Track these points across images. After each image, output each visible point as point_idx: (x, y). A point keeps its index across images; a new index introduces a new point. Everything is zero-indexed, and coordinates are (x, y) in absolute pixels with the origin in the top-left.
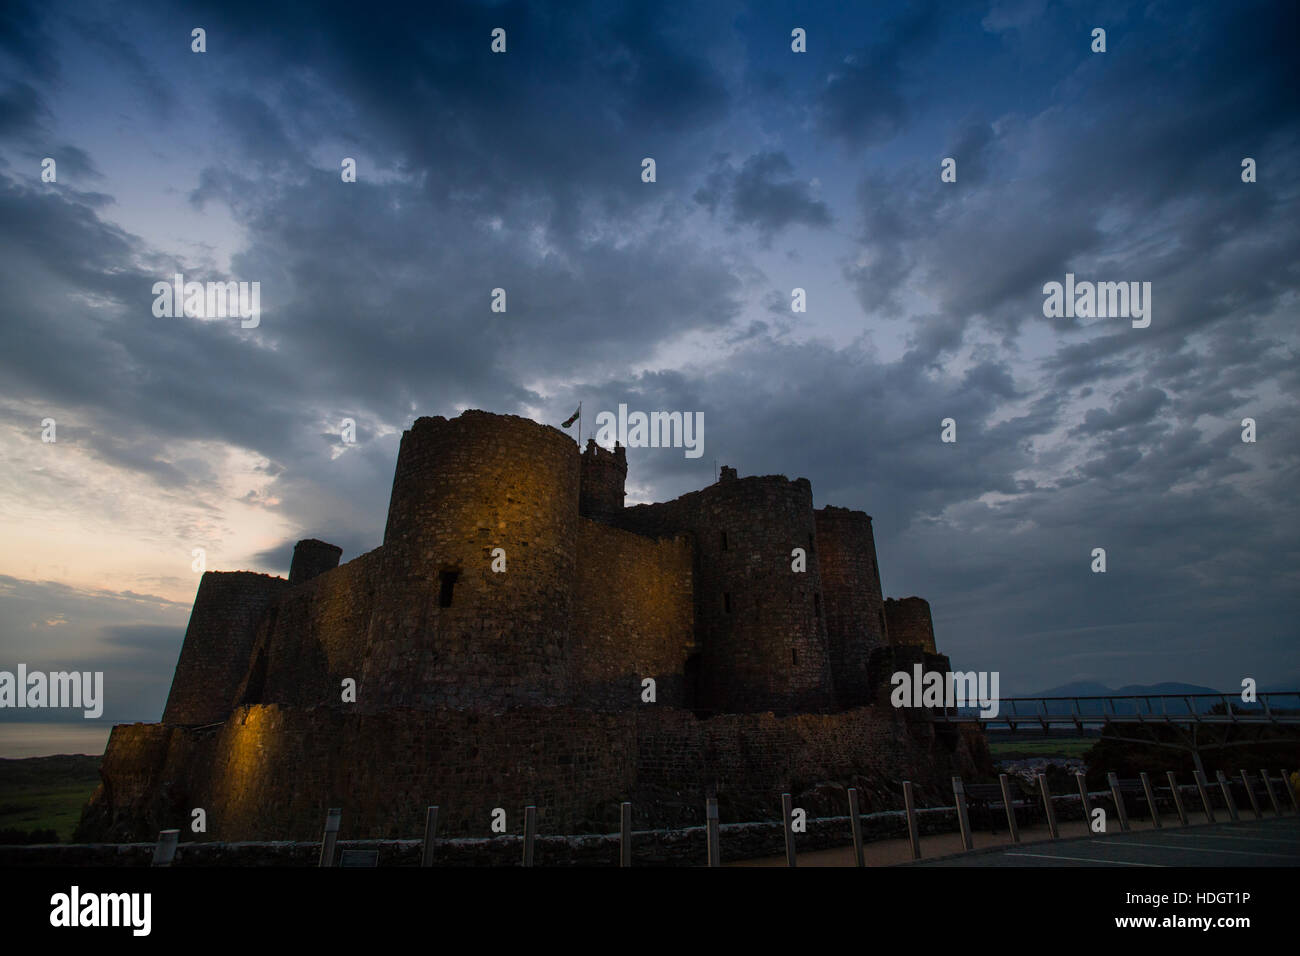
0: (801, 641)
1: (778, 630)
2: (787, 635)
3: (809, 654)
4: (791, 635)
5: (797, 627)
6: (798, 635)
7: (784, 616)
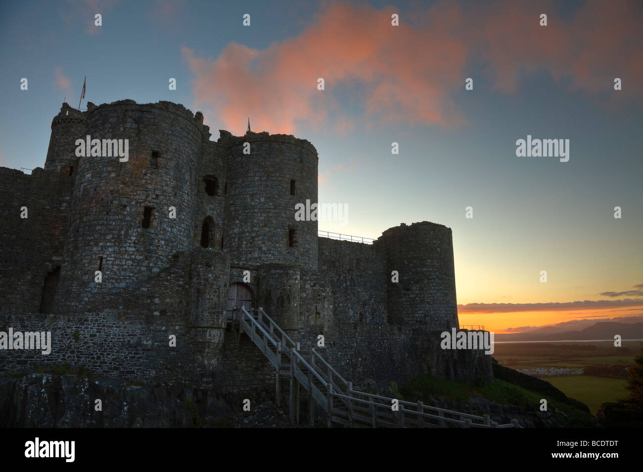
0: (110, 249)
1: (90, 241)
2: (97, 245)
3: (117, 262)
4: (101, 244)
5: (109, 237)
6: (109, 244)
7: (98, 228)
